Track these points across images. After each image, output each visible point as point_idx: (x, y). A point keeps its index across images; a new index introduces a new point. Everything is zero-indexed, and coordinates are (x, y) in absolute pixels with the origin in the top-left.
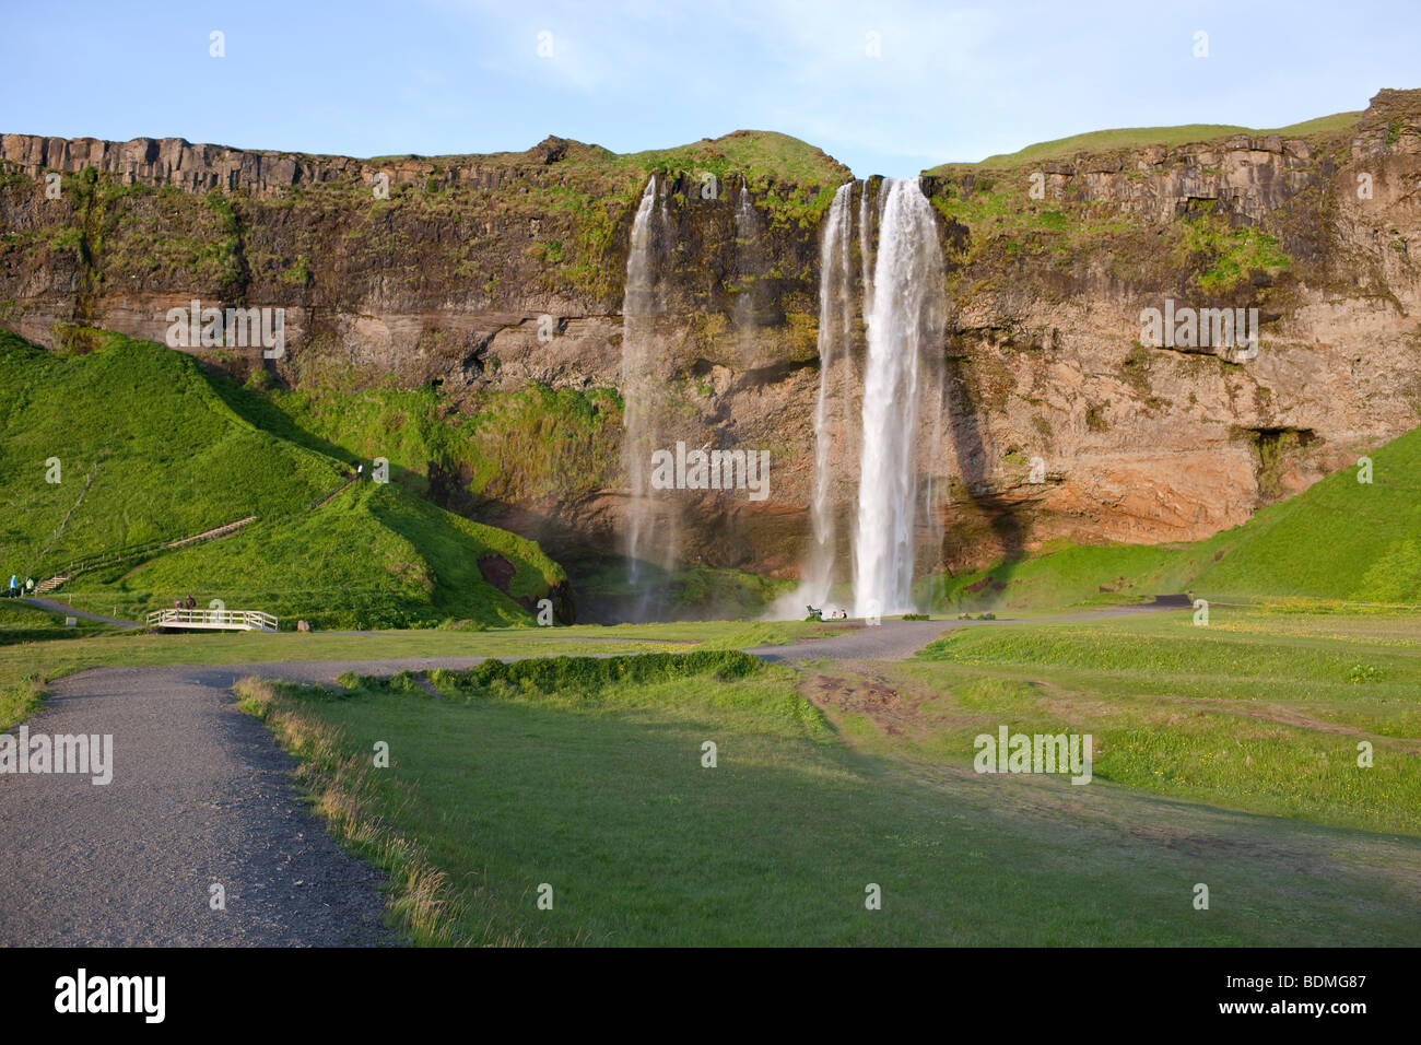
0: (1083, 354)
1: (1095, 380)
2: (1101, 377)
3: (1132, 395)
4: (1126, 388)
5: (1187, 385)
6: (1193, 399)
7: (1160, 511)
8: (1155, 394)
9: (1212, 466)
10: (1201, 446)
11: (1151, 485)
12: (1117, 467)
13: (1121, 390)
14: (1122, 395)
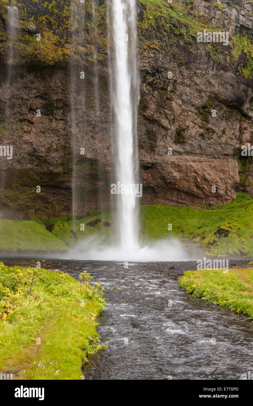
0: (184, 97)
1: (186, 114)
2: (189, 112)
3: (200, 125)
4: (199, 121)
5: (223, 124)
6: (224, 132)
7: (195, 189)
8: (210, 126)
9: (223, 168)
10: (221, 157)
11: (195, 175)
12: (182, 163)
13: (196, 121)
14: (195, 124)
